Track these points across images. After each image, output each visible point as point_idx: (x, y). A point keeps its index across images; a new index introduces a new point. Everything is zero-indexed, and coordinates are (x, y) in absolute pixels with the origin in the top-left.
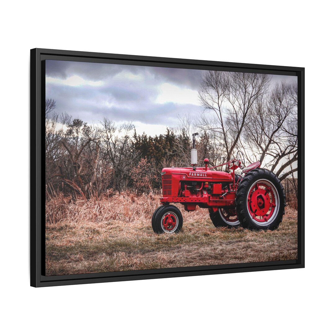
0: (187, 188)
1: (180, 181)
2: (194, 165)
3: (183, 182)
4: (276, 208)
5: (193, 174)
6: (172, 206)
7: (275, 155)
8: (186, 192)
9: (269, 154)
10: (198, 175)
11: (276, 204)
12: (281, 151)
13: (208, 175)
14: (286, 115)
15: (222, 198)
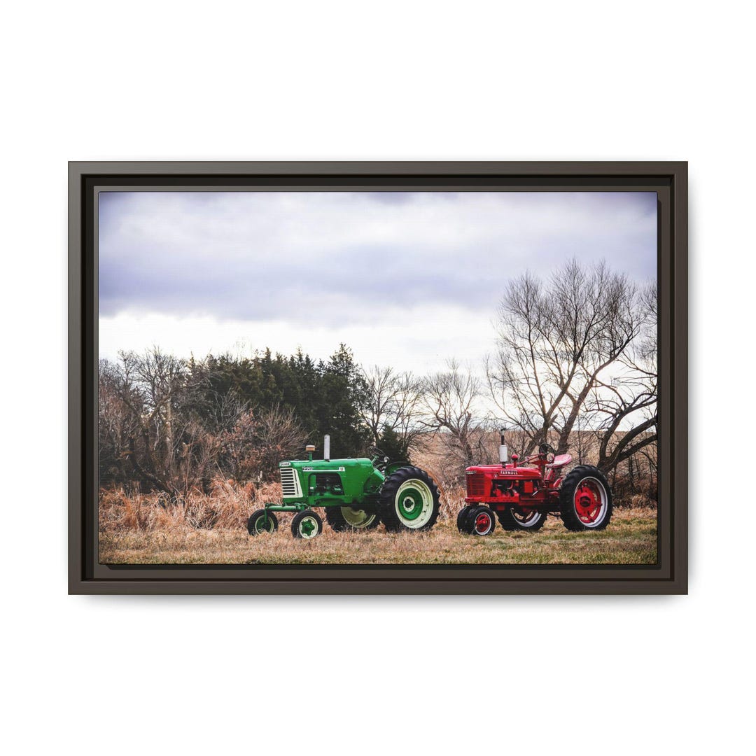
0: (498, 488)
1: (493, 480)
2: (504, 463)
3: (494, 481)
4: (602, 508)
5: (505, 472)
6: (482, 506)
7: (614, 412)
8: (498, 492)
9: (602, 410)
10: (509, 473)
11: (603, 502)
12: (623, 403)
13: (519, 472)
14: (629, 337)
15: (533, 497)
